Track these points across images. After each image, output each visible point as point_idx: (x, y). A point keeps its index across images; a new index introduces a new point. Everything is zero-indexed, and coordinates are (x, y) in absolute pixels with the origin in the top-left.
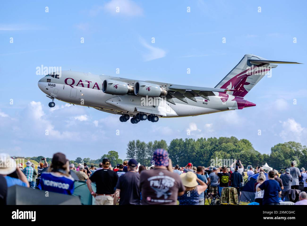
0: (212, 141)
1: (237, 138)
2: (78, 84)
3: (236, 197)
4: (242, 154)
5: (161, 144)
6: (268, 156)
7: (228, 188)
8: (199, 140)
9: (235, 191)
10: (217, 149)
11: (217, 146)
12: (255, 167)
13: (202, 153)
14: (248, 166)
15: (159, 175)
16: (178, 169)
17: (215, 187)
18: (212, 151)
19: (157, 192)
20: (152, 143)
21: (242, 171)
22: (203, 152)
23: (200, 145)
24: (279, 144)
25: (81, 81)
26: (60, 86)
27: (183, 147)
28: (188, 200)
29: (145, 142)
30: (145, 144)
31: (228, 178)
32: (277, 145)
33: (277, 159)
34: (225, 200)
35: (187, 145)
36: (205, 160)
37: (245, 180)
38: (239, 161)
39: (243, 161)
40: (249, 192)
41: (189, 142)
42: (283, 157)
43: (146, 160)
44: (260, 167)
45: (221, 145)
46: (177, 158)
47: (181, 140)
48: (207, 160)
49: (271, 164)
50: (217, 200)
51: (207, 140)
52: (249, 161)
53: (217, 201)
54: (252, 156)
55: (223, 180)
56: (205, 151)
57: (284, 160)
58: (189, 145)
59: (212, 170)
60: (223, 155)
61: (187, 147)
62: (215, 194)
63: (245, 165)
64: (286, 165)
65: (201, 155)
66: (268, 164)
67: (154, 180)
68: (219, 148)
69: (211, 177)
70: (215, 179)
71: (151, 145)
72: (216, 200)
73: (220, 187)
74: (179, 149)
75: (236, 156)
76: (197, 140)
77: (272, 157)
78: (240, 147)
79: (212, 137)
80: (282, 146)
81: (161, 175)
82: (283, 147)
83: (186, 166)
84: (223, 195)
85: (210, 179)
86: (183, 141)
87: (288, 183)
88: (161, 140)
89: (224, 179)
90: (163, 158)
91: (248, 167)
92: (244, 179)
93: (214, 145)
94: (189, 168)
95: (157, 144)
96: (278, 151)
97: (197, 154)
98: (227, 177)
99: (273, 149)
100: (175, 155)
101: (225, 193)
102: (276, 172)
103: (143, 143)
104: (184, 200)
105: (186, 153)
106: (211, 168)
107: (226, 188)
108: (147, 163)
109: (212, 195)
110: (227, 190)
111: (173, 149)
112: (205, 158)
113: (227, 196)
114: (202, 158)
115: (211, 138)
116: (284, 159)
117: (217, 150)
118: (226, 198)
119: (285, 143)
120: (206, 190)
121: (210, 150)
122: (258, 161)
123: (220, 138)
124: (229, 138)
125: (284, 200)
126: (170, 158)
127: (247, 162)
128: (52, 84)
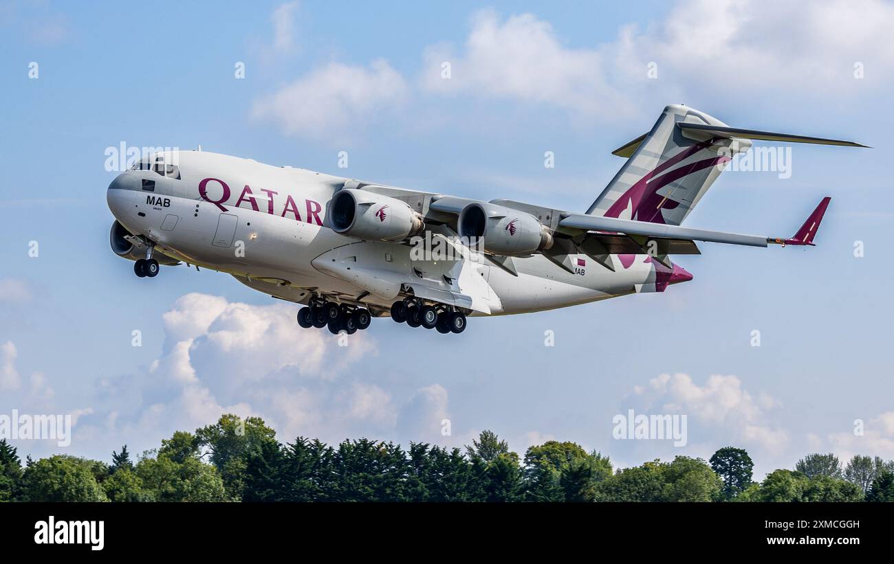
2: (241, 199)
25: (247, 190)
26: (183, 205)
128: (160, 199)
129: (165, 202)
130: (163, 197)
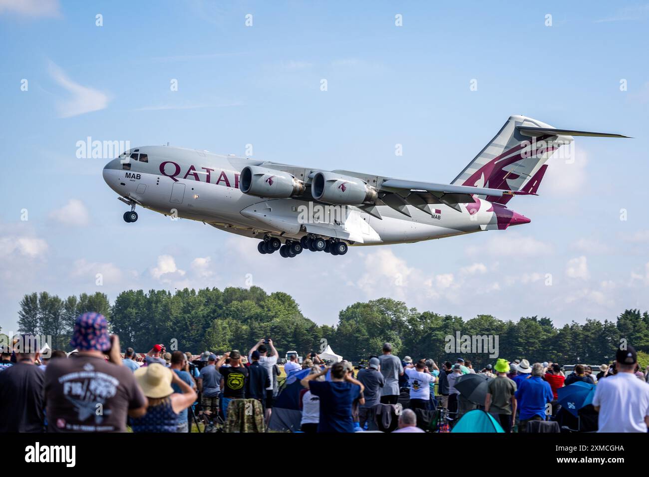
0: (209, 296)
1: (265, 290)
2: (188, 173)
3: (260, 421)
4: (276, 325)
5: (94, 302)
6: (333, 330)
7: (242, 401)
8: (179, 294)
9: (257, 406)
10: (221, 314)
11: (220, 307)
12: (303, 354)
13: (187, 323)
14: (289, 352)
15: (84, 371)
16: (131, 357)
17: (212, 397)
18: (209, 317)
19: (78, 408)
20: (76, 301)
21: (273, 362)
22: (190, 321)
23: (182, 305)
24: (356, 303)
25: (192, 168)
26: (149, 178)
27: (145, 309)
28: (151, 428)
29: (60, 297)
30: (59, 303)
31: (242, 377)
32: (352, 306)
33: (353, 338)
34: (234, 426)
35: (154, 305)
36: (193, 339)
37: (279, 382)
38: (269, 341)
39: (277, 341)
40: (289, 410)
41: (157, 297)
42: (367, 334)
43: (61, 337)
44: (316, 354)
45: (229, 306)
46: (131, 334)
47: (140, 292)
48: (197, 338)
49: (339, 348)
50: (218, 426)
51: (197, 293)
52: (291, 342)
53: (217, 429)
54: (298, 330)
55: (231, 383)
56: (193, 318)
57: (367, 340)
58: (158, 305)
59: (207, 359)
60: (233, 328)
61: (154, 310)
62: (214, 413)
63: (281, 350)
64: (372, 350)
65: (184, 327)
66: (332, 348)
67: (71, 381)
68: (224, 312)
69: (204, 375)
70: (212, 379)
71: (74, 303)
72: (216, 427)
73: (224, 399)
74: (136, 313)
75: (262, 330)
76: (175, 294)
77: (341, 333)
78: (272, 309)
79: (209, 288)
80: (363, 309)
81: (88, 371)
82: (366, 311)
83: (150, 351)
84: (232, 416)
85: (201, 381)
86: (144, 295)
87: (372, 389)
88: (95, 293)
89: (233, 379)
90: (95, 334)
91: (288, 354)
92: (280, 380)
93: (212, 306)
94: (156, 356)
95: (87, 303)
96: (355, 319)
97: (174, 324)
98: (239, 376)
99: (343, 315)
100: (127, 327)
101: (234, 410)
102: (349, 364)
103: (56, 300)
104: (143, 427)
105: (150, 322)
106: (206, 356)
107: (237, 401)
108: (65, 344)
109: (206, 415)
110: (241, 404)
111: (123, 313)
112: (193, 333)
113: (240, 418)
114: (186, 333)
115: (207, 289)
116: (368, 336)
117: (219, 316)
118: (237, 423)
119: (370, 301)
120: (192, 405)
121: (204, 316)
122: (311, 340)
123: (227, 290)
124: (246, 290)
125: (366, 427)
126: (115, 333)
127: (285, 342)
128: (134, 174)
129: (137, 176)
130: (136, 173)
